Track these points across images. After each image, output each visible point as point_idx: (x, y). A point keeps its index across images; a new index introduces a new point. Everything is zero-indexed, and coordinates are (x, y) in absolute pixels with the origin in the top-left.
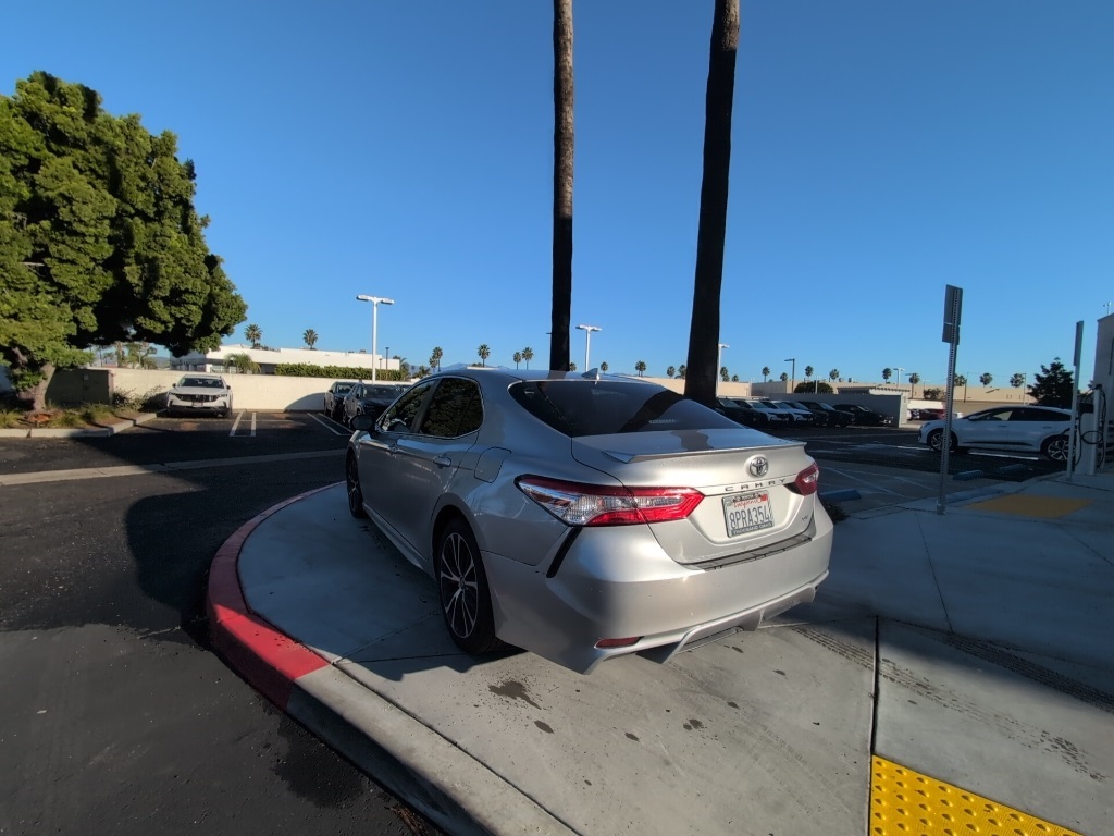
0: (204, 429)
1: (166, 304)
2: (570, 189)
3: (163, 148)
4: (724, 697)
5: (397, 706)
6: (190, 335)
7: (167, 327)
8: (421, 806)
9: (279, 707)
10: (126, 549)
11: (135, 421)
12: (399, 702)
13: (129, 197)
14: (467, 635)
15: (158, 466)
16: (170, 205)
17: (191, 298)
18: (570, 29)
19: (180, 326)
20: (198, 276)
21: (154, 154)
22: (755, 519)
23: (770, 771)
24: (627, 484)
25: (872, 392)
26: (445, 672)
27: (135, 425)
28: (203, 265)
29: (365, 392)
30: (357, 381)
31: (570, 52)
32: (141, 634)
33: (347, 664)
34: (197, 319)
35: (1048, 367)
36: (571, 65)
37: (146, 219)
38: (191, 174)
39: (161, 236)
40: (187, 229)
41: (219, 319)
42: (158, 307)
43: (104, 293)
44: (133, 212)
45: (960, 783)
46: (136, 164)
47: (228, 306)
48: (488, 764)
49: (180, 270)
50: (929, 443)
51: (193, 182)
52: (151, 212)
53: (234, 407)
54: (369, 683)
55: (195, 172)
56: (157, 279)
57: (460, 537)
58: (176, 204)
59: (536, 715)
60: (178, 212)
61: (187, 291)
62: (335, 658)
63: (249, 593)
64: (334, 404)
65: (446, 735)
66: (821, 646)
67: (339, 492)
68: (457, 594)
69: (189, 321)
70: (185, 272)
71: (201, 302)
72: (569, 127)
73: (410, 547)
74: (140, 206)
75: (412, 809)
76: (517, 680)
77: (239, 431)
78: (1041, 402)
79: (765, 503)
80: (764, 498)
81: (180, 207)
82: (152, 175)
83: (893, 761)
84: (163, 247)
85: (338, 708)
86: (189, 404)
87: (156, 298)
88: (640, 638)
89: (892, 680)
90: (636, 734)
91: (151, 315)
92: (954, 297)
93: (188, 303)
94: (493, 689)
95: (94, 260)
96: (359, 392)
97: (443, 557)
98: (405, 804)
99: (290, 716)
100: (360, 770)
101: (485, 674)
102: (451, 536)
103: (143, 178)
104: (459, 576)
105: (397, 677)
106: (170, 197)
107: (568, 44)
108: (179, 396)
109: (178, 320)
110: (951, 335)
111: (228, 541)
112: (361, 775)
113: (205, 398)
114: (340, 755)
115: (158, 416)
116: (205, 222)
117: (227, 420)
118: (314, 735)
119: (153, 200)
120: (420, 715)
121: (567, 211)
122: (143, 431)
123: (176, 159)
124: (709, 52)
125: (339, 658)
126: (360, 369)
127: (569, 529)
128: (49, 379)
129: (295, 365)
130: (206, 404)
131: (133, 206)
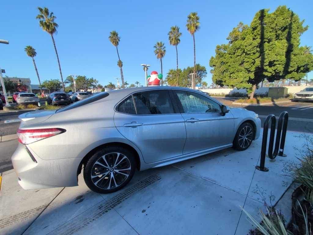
43: (256, 68)
95: (253, 59)
113: (308, 95)
128: (254, 91)
130: (307, 98)
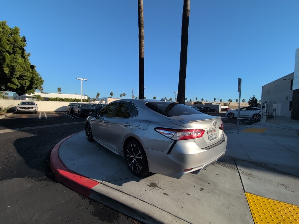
0: (30, 117)
1: (17, 80)
2: (144, 50)
3: (15, 32)
4: (206, 182)
5: (124, 193)
6: (25, 89)
7: (18, 87)
8: (139, 219)
9: (86, 197)
10: (18, 155)
11: (6, 115)
12: (124, 191)
13: (4, 46)
14: (138, 172)
15: (19, 129)
16: (18, 49)
17: (26, 78)
18: (142, 7)
19: (22, 87)
20: (28, 71)
21: (12, 34)
22: (214, 136)
23: (223, 199)
24: (188, 129)
25: (213, 104)
26: (133, 182)
27: (6, 117)
28: (30, 68)
29: (81, 106)
30: (77, 102)
31: (143, 13)
32: (34, 180)
33: (104, 182)
34: (28, 84)
35: (252, 98)
36: (143, 17)
37: (10, 53)
38: (25, 41)
39: (15, 59)
40: (23, 57)
41: (35, 84)
42: (15, 81)
44: (5, 51)
45: (265, 197)
46: (6, 36)
47: (38, 81)
48: (155, 206)
49: (22, 69)
50: (228, 116)
51: (25, 43)
52: (11, 51)
53: (38, 111)
54: (113, 187)
55: (26, 40)
56: (15, 72)
57: (134, 145)
58: (20, 49)
59: (163, 191)
60: (20, 52)
61: (25, 76)
62: (101, 181)
63: (66, 165)
64: (70, 109)
65: (141, 199)
66: (224, 167)
67: (83, 134)
68: (133, 161)
69: (25, 85)
70: (24, 70)
71: (29, 79)
72: (143, 34)
73: (114, 149)
74: (8, 49)
75: (136, 220)
76: (154, 182)
77: (41, 118)
78: (251, 106)
79: (215, 132)
80: (215, 131)
81: (21, 50)
82: (12, 40)
83: (250, 193)
84: (16, 62)
85: (108, 195)
86: (24, 110)
87: (14, 78)
88: (193, 168)
89: (243, 174)
90: (189, 193)
91: (12, 83)
92: (240, 80)
93: (25, 79)
94: (148, 185)
96: (79, 106)
97: (128, 151)
98: (134, 219)
99: (91, 199)
100: (118, 212)
101: (144, 182)
102: (131, 145)
103: (9, 41)
104: (134, 156)
105: (121, 185)
106: (18, 47)
107: (142, 11)
108: (20, 108)
109: (21, 85)
110: (239, 90)
111: (52, 150)
112: (118, 213)
113: (29, 108)
114: (110, 208)
115: (13, 114)
116: (29, 55)
117: (36, 114)
118: (100, 203)
119: (12, 48)
120: (131, 195)
121: (143, 56)
122: (9, 118)
123: (19, 35)
124: (182, 17)
125: (102, 181)
126: (75, 99)
127: (174, 141)
129: (55, 98)
130: (29, 110)
131: (5, 49)
